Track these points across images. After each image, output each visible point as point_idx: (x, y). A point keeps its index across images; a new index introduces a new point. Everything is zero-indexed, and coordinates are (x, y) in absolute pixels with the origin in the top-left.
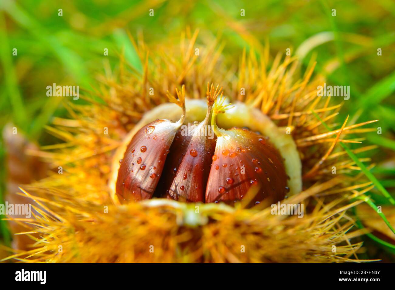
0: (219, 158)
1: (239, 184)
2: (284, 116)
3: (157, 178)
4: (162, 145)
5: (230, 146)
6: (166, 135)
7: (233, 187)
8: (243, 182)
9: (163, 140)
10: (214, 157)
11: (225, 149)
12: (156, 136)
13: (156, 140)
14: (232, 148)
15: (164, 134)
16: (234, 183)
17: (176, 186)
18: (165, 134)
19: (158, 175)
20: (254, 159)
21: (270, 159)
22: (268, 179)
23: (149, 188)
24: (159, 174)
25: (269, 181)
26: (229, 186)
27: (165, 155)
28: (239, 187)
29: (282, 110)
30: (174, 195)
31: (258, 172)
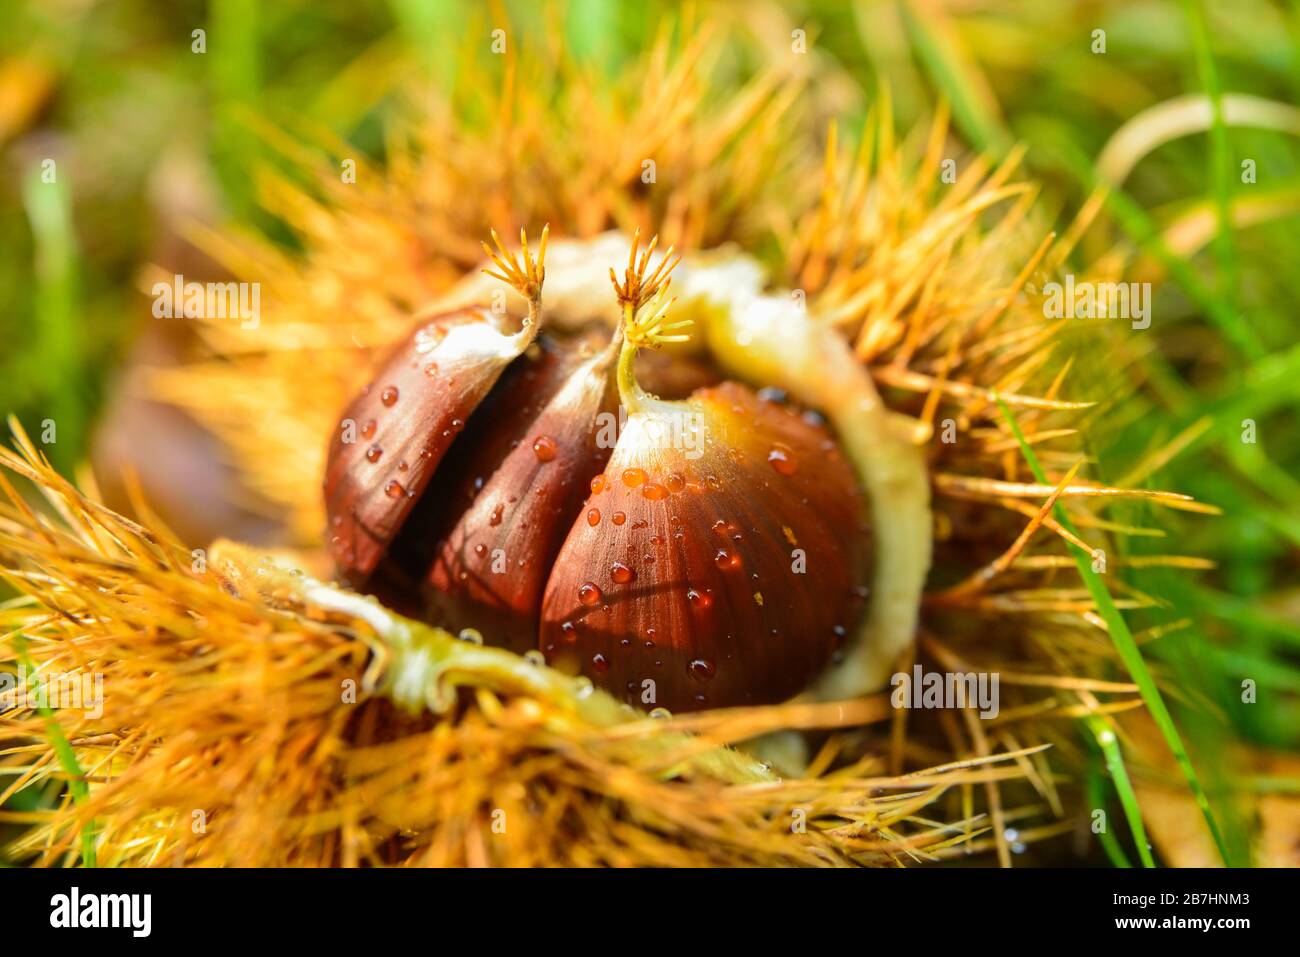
0: (609, 489)
1: (648, 591)
2: (918, 382)
3: (404, 501)
4: (445, 402)
5: (653, 459)
6: (467, 370)
7: (629, 595)
8: (664, 588)
9: (451, 384)
10: (596, 482)
11: (634, 466)
12: (435, 366)
13: (432, 378)
14: (658, 469)
15: (457, 367)
16: (638, 585)
17: (465, 539)
18: (464, 367)
19: (411, 494)
20: (722, 522)
21: (788, 532)
22: (758, 596)
23: (379, 525)
24: (414, 490)
25: (761, 603)
26: (617, 588)
27: (445, 434)
28: (648, 603)
29: (921, 359)
30: (453, 564)
31: (723, 567)
